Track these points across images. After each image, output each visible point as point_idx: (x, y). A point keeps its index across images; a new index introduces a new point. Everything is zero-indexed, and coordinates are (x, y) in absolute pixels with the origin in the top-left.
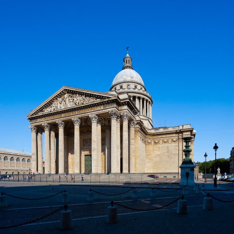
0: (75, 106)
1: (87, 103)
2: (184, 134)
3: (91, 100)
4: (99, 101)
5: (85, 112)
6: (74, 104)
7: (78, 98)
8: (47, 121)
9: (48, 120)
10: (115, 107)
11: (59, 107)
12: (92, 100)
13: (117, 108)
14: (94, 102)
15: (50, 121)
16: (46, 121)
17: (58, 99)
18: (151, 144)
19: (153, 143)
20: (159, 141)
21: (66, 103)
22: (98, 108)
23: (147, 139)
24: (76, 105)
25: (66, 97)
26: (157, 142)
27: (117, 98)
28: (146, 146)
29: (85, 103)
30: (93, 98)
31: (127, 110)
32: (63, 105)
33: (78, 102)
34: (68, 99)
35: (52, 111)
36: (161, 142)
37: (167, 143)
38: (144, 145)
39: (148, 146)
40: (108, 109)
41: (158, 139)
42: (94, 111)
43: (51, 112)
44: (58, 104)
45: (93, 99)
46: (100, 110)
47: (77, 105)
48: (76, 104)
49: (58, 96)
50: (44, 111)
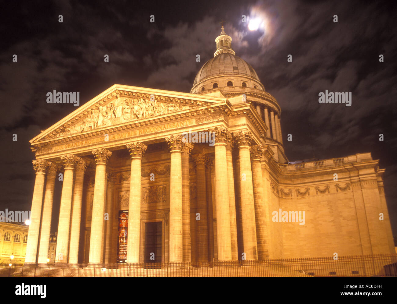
0: (135, 119)
1: (162, 114)
2: (361, 172)
3: (170, 109)
4: (186, 109)
5: (156, 131)
6: (133, 116)
7: (144, 106)
8: (72, 149)
9: (75, 149)
10: (222, 121)
11: (100, 123)
12: (173, 108)
13: (225, 123)
14: (176, 111)
15: (79, 150)
16: (70, 150)
17: (101, 107)
18: (290, 197)
19: (294, 194)
20: (308, 190)
21: (115, 116)
22: (185, 124)
23: (281, 187)
24: (138, 118)
25: (116, 105)
26: (303, 190)
27: (225, 104)
28: (279, 201)
29: (158, 114)
30: (174, 105)
31: (246, 127)
32: (110, 119)
33: (141, 113)
34: (121, 107)
35: (85, 130)
36: (312, 191)
37: (327, 193)
38: (277, 199)
39: (284, 200)
40: (207, 124)
41: (304, 185)
42: (177, 129)
43: (83, 134)
44: (98, 117)
45: (175, 107)
46: (188, 127)
47: (140, 119)
48: (137, 116)
49: (101, 102)
50: (68, 131)
